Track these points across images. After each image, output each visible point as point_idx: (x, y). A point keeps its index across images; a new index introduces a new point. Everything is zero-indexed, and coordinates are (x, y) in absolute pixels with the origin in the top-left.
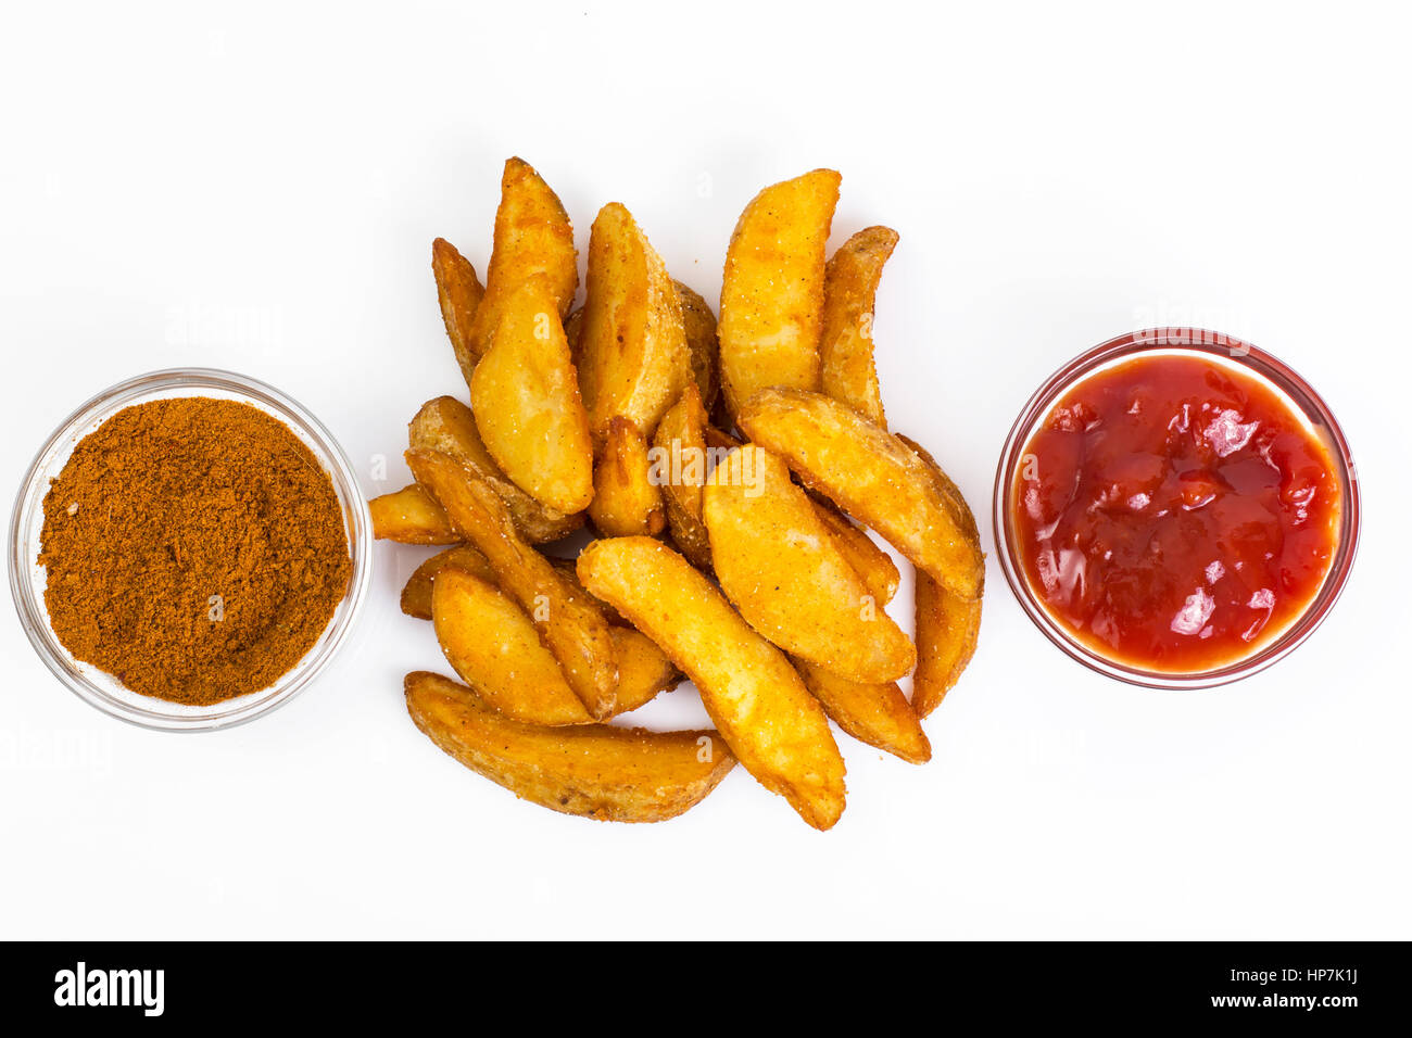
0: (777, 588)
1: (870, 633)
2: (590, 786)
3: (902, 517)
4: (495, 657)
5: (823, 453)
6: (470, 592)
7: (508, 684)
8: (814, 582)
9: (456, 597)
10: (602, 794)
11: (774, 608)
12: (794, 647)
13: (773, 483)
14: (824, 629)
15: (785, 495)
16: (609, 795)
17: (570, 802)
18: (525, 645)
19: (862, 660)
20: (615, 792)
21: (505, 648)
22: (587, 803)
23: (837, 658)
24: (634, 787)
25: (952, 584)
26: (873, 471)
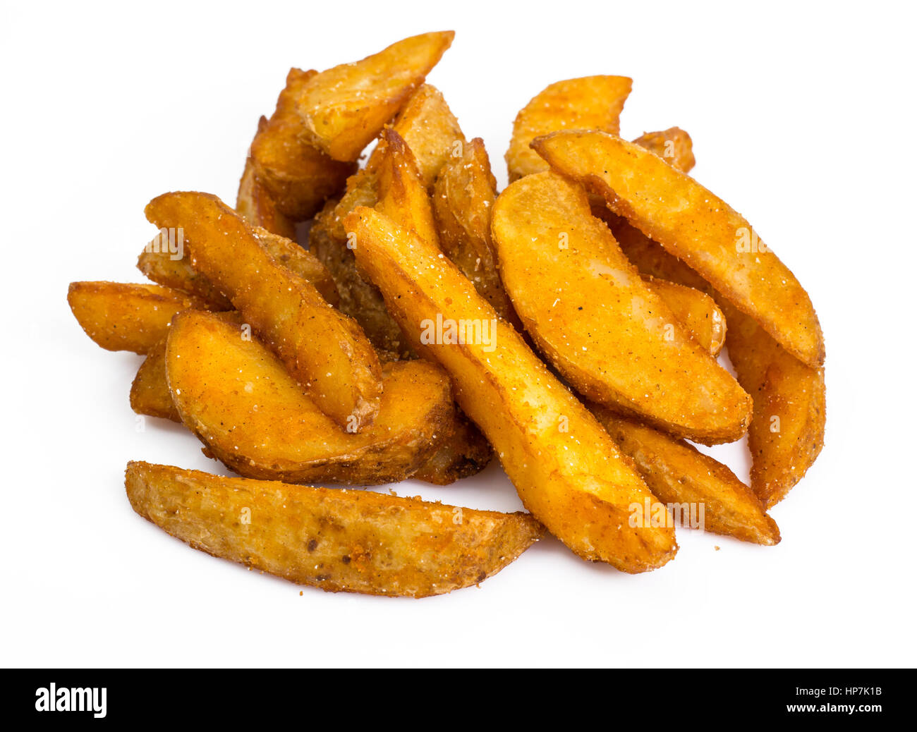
0: (580, 309)
1: (695, 374)
2: (346, 507)
3: (724, 250)
4: (236, 393)
5: (629, 175)
6: (211, 329)
7: (250, 418)
8: (624, 314)
9: (196, 335)
10: (362, 520)
11: (577, 327)
12: (602, 373)
13: (573, 213)
14: (638, 358)
15: (584, 226)
16: (369, 520)
17: (320, 546)
18: (273, 384)
19: (686, 401)
20: (377, 516)
21: (249, 388)
22: (341, 544)
23: (656, 394)
24: (403, 509)
25: (788, 336)
26: (687, 196)
